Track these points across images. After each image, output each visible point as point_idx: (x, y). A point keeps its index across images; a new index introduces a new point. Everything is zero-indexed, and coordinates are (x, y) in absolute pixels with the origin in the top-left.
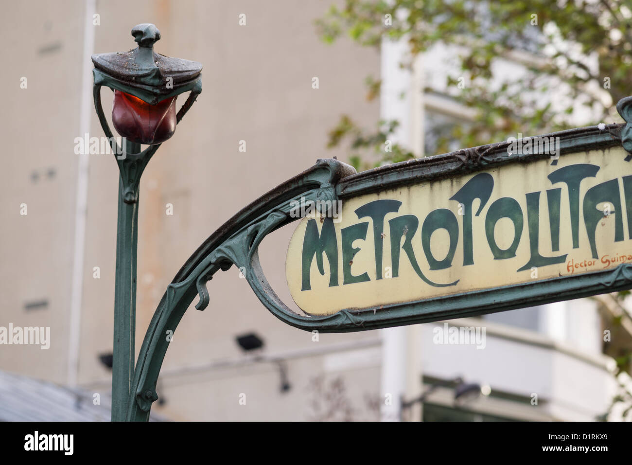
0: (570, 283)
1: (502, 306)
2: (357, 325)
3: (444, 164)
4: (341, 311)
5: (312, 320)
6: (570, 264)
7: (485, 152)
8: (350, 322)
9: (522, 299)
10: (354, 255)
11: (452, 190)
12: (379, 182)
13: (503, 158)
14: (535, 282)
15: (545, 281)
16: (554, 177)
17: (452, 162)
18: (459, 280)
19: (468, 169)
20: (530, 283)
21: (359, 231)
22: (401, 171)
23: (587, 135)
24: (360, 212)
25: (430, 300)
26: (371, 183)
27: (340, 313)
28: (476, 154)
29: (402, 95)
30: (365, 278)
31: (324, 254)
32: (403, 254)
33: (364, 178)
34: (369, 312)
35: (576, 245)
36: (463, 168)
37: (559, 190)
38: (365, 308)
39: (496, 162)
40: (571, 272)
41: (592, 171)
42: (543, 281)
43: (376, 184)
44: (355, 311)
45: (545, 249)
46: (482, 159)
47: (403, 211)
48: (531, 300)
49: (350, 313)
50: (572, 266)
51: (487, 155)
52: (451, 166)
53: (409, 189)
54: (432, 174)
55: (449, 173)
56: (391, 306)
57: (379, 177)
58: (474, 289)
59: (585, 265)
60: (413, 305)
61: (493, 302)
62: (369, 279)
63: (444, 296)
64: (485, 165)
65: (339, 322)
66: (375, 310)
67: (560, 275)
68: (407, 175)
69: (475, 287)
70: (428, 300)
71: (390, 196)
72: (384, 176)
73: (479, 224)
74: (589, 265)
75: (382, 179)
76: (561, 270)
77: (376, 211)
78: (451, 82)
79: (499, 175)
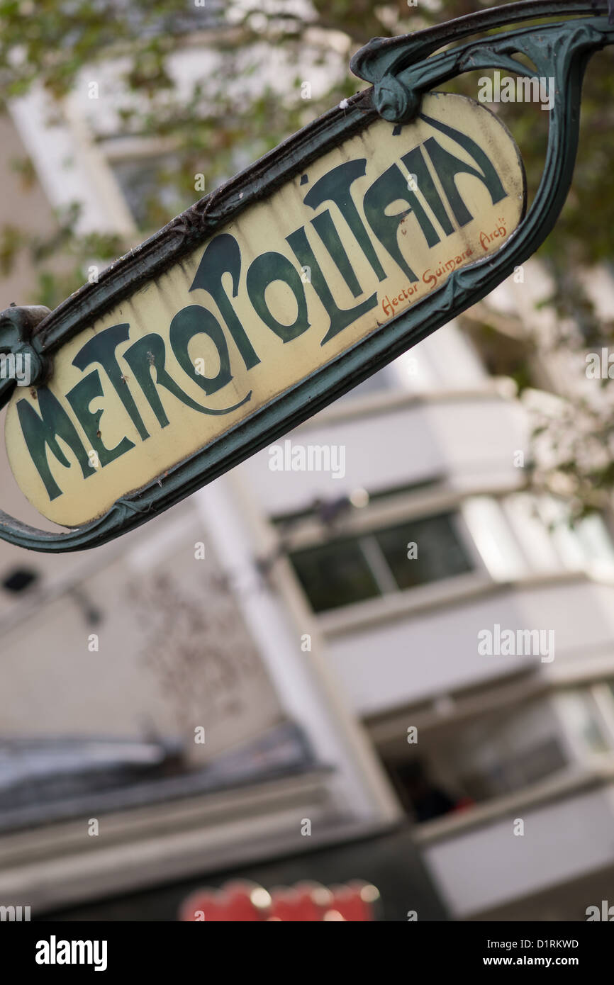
0: (396, 329)
1: (322, 399)
2: (145, 512)
3: (161, 248)
4: (116, 504)
5: (82, 533)
6: (386, 304)
7: (206, 208)
8: (134, 513)
9: (344, 379)
10: (98, 422)
11: (187, 277)
12: (86, 311)
13: (234, 204)
14: (351, 349)
15: (363, 341)
16: (312, 200)
17: (170, 240)
18: (251, 392)
19: (194, 240)
20: (345, 353)
21: (91, 387)
22: (108, 282)
23: (329, 125)
24: (80, 362)
25: (226, 434)
26: (75, 317)
27: (116, 507)
28: (196, 215)
29: (69, 163)
30: (126, 445)
31: (58, 439)
32: (162, 392)
33: (64, 314)
34: (152, 488)
35: (381, 275)
36: (188, 242)
37: (327, 213)
38: (145, 486)
39: (229, 214)
40: (391, 314)
41: (357, 168)
42: (360, 343)
43: (83, 315)
44: (134, 495)
45: (345, 300)
46: (207, 219)
47: (135, 335)
48: (357, 373)
49: (129, 500)
50: (390, 305)
51: (211, 210)
52: (172, 246)
53: (130, 302)
54: (150, 268)
55: (173, 256)
56: (178, 466)
57: (83, 304)
58: (277, 394)
59: (406, 296)
60: (206, 452)
61: (309, 400)
62: (132, 445)
63: (241, 421)
64: (214, 225)
65: (119, 518)
66: (159, 482)
67: (379, 324)
68: (118, 285)
69: (277, 391)
70: (222, 437)
71: (109, 322)
72: (89, 300)
73: (242, 306)
74: (411, 294)
75: (88, 304)
76: (377, 316)
77: (100, 351)
78: (125, 115)
79: (239, 230)
